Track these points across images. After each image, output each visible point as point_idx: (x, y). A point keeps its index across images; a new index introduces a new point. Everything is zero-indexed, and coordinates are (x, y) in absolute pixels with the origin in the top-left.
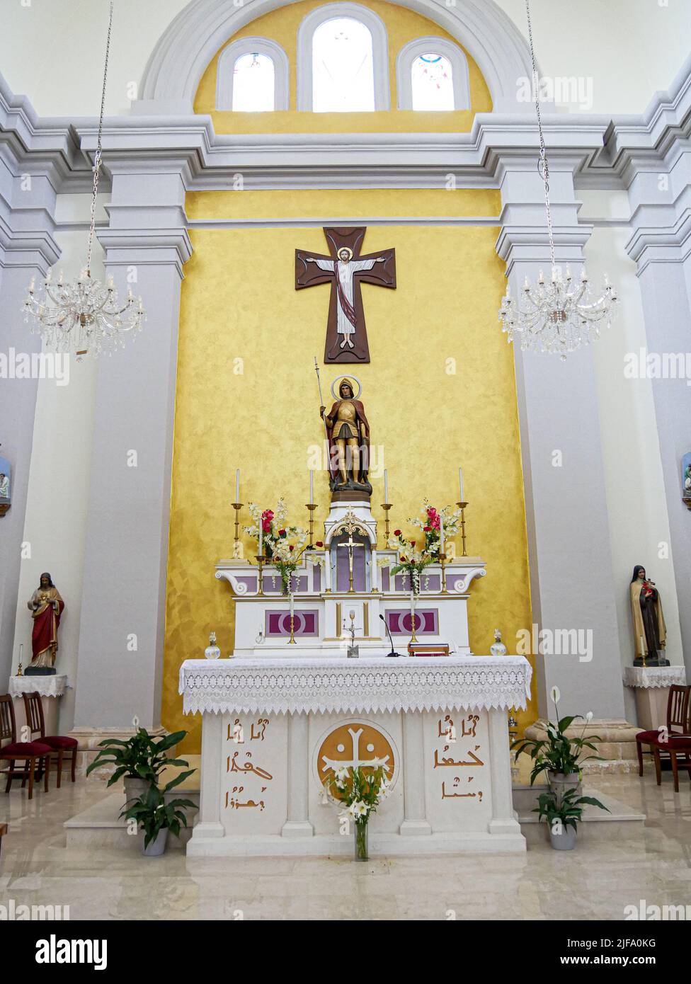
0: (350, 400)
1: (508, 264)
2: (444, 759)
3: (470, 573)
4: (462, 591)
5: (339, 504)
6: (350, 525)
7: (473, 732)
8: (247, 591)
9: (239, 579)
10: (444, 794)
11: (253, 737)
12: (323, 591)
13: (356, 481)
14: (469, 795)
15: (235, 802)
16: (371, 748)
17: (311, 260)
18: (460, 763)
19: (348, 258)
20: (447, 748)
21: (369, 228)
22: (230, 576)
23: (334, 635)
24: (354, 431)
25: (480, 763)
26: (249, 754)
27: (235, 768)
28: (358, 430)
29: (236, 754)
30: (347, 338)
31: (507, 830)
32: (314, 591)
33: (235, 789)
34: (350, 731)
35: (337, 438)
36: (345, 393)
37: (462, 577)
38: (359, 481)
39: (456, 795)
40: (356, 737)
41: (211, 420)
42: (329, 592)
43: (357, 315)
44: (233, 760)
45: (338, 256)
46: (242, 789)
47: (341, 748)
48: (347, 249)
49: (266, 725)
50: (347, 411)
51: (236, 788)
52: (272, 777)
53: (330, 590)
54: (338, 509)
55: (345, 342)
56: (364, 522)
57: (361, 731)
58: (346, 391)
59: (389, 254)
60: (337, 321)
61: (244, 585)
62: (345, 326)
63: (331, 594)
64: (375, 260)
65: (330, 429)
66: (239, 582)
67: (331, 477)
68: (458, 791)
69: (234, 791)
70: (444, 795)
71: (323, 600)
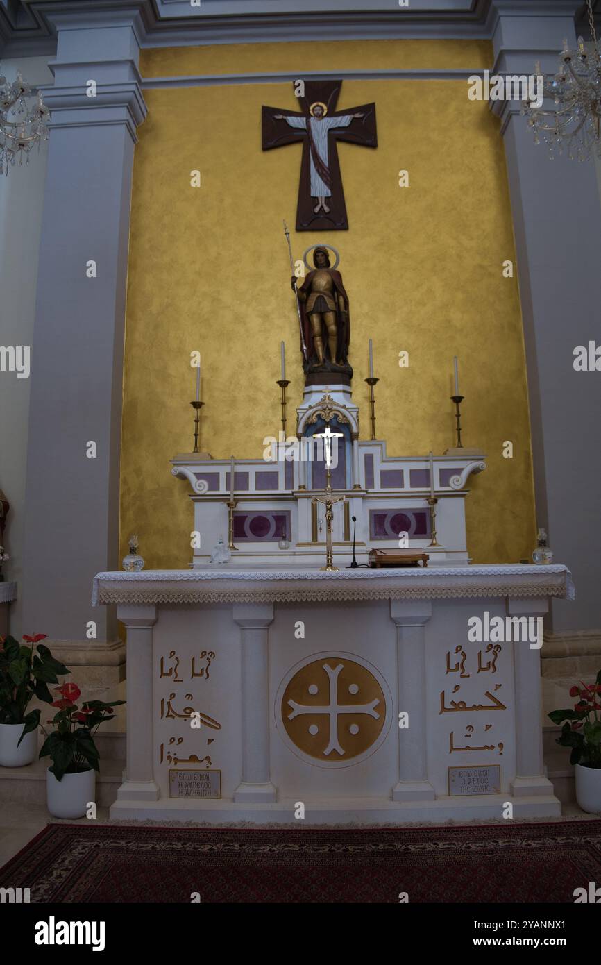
0: (326, 269)
1: (503, 121)
2: (453, 703)
3: (468, 467)
4: (458, 488)
5: (314, 388)
6: (327, 411)
7: (492, 666)
8: (209, 490)
9: (199, 476)
10: (452, 747)
11: (194, 675)
12: (296, 488)
13: (334, 362)
14: (487, 747)
15: (173, 757)
16: (354, 689)
17: (280, 117)
18: (474, 707)
19: (322, 113)
20: (457, 688)
21: (345, 82)
22: (189, 471)
23: (310, 540)
24: (330, 304)
25: (501, 706)
26: (189, 696)
27: (171, 713)
28: (336, 303)
29: (172, 696)
30: (322, 202)
31: (536, 792)
32: (286, 489)
33: (172, 740)
34: (326, 667)
35: (311, 313)
36: (321, 260)
37: (458, 471)
38: (338, 361)
39: (468, 748)
40: (333, 674)
41: (168, 297)
42: (302, 490)
43: (333, 176)
44: (169, 703)
45: (311, 112)
46: (181, 740)
47: (313, 689)
48: (320, 104)
49: (211, 659)
50: (322, 282)
51: (174, 738)
52: (220, 727)
53: (304, 487)
54: (313, 394)
55: (320, 206)
56: (344, 407)
57: (341, 667)
58: (321, 258)
59: (369, 110)
60: (310, 184)
61: (205, 483)
62: (319, 189)
63: (305, 492)
64: (352, 116)
65: (302, 302)
66: (198, 479)
67: (304, 358)
68: (470, 742)
69: (171, 742)
70: (452, 749)
71: (296, 499)
